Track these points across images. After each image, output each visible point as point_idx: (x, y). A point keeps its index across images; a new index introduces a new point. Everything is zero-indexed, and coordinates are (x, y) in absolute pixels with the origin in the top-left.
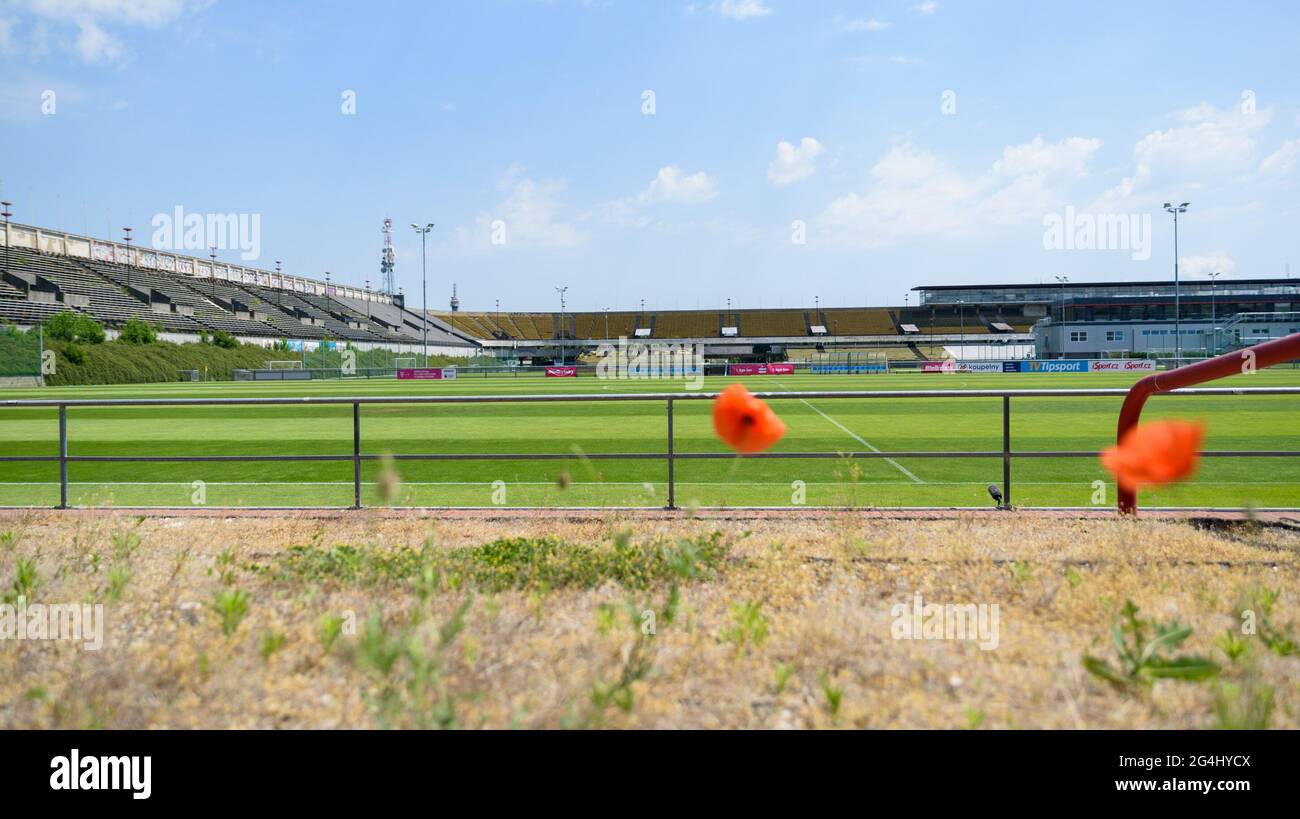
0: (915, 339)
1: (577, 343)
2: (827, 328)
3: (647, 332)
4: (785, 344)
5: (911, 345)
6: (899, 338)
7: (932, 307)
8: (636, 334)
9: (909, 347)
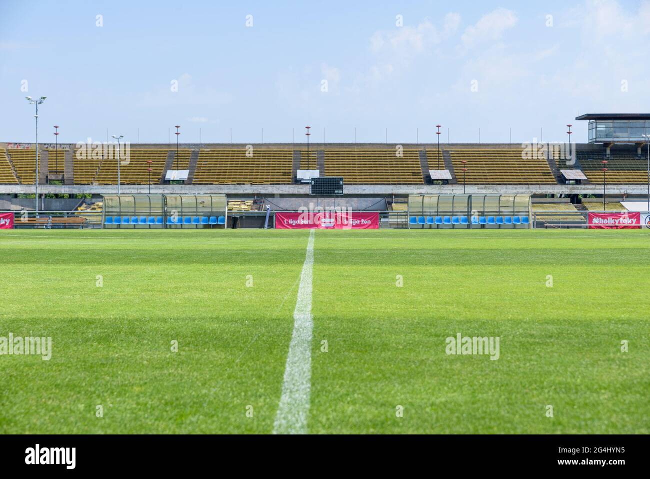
0: (580, 190)
1: (75, 190)
2: (452, 172)
3: (184, 174)
4: (391, 196)
5: (575, 199)
6: (559, 190)
7: (606, 144)
8: (167, 177)
9: (572, 202)
